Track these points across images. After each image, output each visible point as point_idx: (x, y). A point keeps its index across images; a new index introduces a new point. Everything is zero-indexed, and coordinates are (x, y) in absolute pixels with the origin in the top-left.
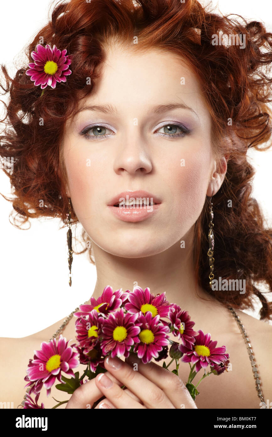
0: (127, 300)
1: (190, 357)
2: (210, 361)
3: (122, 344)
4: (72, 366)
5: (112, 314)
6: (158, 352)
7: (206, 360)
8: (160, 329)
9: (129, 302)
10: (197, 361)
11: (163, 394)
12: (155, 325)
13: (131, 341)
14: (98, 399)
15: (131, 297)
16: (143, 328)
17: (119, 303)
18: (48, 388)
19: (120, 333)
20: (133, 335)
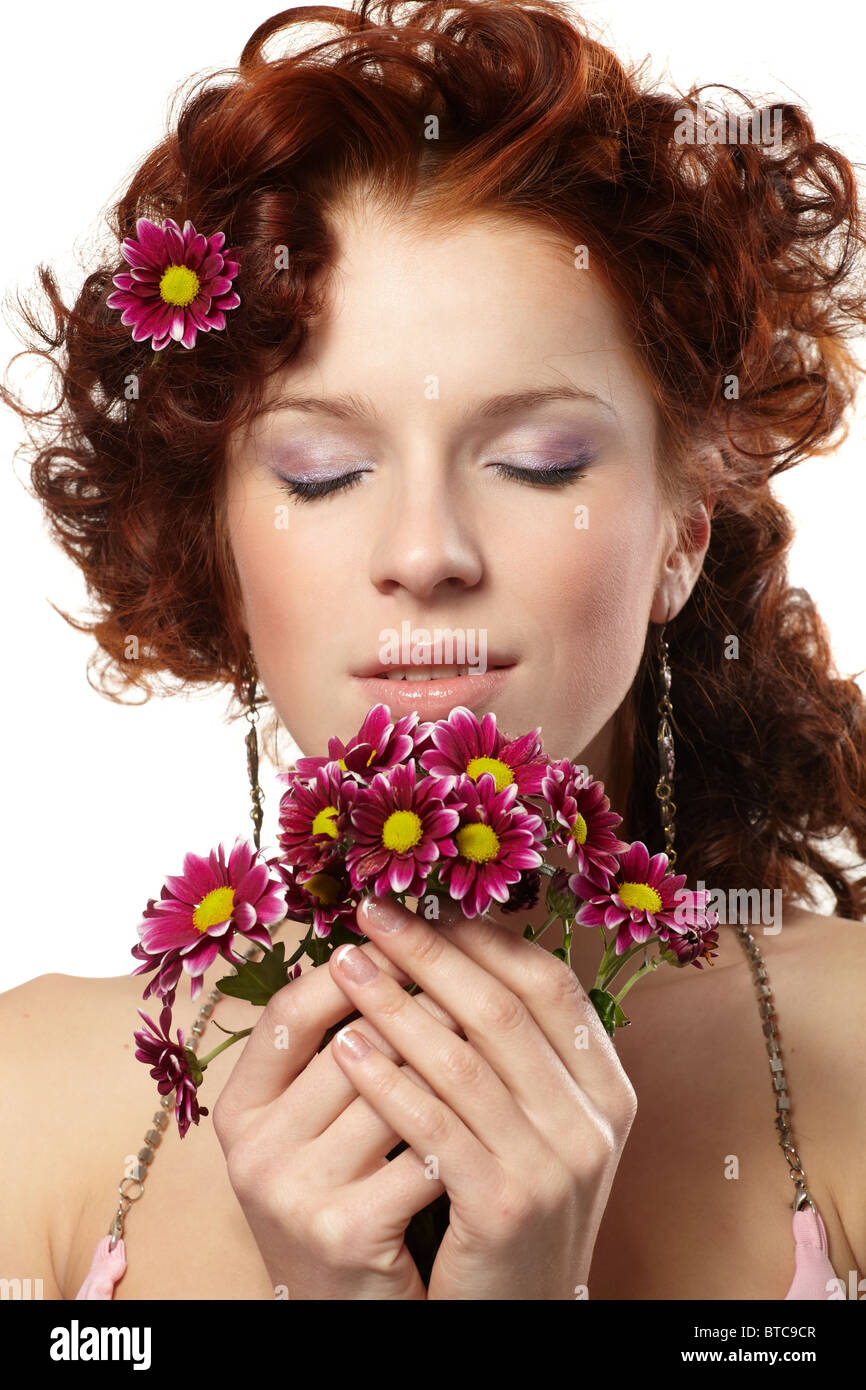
0: (429, 738)
1: (602, 908)
2: (659, 923)
3: (407, 859)
4: (265, 915)
5: (384, 777)
6: (508, 886)
7: (645, 919)
8: (518, 821)
9: (434, 747)
10: (621, 920)
11: (521, 1009)
12: (503, 811)
13: (433, 850)
14: (340, 1019)
15: (439, 734)
16: (468, 818)
17: (404, 748)
18: (197, 974)
19: (401, 830)
20: (437, 834)
